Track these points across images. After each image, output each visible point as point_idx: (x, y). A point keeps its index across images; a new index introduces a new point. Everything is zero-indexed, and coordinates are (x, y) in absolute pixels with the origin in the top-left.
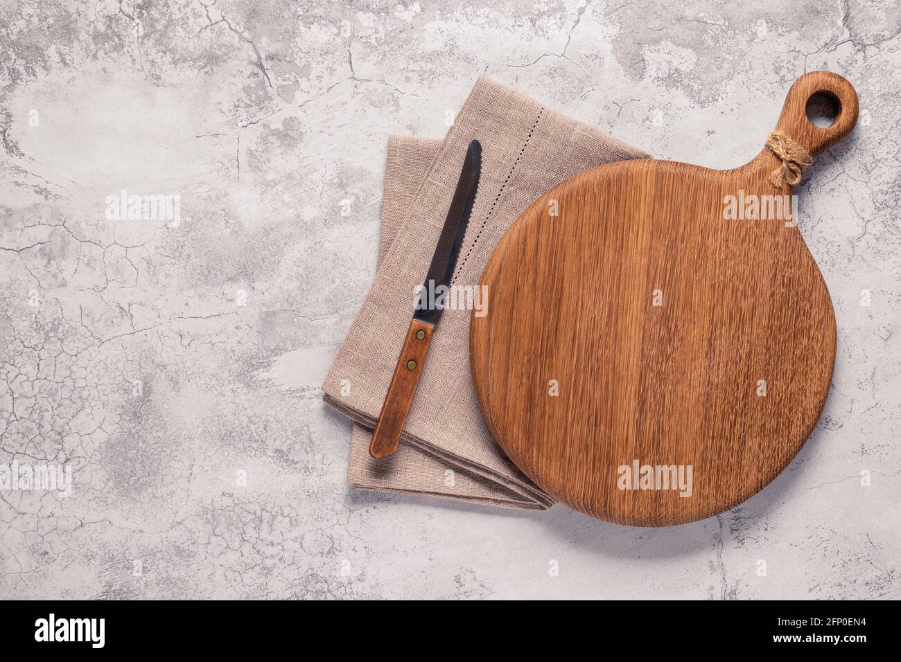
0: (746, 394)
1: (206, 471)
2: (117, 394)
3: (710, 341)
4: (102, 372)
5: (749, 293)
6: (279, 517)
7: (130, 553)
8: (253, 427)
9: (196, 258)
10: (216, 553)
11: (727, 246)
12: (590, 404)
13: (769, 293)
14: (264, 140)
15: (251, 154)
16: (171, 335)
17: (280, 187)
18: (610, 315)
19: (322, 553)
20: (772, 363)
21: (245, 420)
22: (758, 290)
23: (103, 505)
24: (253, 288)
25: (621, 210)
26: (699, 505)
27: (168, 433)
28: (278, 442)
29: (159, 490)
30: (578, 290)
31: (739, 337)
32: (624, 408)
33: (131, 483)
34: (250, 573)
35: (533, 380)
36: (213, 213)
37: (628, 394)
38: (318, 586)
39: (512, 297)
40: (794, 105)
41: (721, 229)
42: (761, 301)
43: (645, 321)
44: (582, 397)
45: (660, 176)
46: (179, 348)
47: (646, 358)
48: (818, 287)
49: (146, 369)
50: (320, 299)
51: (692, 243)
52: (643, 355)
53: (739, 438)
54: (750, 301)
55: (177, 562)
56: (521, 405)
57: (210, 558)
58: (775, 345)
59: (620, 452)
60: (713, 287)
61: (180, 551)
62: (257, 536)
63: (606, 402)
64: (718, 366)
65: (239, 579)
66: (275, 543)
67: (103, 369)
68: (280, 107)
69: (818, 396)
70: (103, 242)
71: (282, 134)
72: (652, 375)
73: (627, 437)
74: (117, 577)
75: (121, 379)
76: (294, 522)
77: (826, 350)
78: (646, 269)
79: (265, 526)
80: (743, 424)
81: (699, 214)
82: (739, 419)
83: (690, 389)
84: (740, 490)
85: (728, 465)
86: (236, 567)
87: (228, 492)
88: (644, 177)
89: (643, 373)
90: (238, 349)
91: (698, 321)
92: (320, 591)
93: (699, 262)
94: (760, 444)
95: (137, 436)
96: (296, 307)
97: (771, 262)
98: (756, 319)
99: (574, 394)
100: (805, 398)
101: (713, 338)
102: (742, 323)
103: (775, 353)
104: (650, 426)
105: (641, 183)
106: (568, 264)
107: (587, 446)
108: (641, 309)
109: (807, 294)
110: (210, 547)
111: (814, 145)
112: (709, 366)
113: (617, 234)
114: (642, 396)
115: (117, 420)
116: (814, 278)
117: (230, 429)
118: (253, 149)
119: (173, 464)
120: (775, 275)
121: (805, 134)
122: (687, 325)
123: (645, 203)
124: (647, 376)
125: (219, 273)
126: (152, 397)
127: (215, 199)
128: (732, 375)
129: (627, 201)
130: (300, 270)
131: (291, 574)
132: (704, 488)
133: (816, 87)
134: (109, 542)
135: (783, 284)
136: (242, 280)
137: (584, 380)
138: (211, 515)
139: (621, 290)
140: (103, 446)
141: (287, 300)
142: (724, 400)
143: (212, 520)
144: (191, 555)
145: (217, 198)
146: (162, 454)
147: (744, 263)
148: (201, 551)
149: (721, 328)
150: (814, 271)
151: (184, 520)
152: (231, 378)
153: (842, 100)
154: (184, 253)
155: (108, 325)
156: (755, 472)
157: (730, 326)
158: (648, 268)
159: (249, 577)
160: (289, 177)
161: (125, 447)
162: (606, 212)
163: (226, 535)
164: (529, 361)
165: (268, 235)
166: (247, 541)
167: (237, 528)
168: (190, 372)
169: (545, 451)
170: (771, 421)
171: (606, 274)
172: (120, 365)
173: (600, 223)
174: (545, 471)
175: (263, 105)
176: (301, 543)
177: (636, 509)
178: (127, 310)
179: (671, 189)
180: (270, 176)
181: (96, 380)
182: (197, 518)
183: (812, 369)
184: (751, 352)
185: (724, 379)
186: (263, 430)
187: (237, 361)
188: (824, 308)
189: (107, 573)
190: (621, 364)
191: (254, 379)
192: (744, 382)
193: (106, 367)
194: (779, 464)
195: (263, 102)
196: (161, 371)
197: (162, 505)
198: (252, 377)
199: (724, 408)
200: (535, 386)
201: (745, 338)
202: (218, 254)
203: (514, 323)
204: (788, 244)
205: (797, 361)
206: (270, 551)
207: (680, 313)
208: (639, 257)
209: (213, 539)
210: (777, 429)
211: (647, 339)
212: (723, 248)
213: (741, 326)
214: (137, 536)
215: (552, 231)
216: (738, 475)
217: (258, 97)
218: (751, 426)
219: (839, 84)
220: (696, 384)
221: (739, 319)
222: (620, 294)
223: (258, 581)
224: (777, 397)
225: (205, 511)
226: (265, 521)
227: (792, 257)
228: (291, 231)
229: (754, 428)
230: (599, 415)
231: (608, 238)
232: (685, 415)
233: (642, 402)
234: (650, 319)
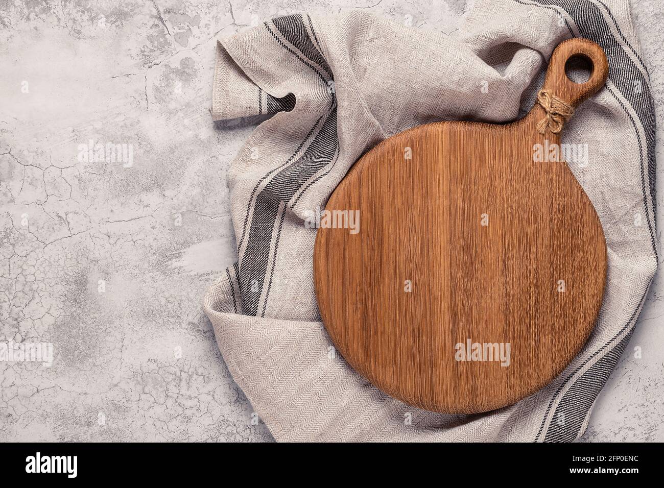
0: (537, 301)
1: (135, 343)
2: (60, 286)
3: (504, 261)
4: (47, 269)
5: (532, 220)
6: (195, 376)
7: (78, 411)
8: (170, 306)
9: (117, 174)
10: (146, 407)
11: (511, 184)
12: (413, 320)
13: (548, 219)
14: (166, 77)
15: (157, 89)
16: (101, 236)
17: (180, 114)
18: (422, 248)
19: (230, 403)
20: (556, 275)
21: (163, 301)
22: (539, 217)
23: (54, 375)
24: (164, 195)
25: (425, 164)
26: (508, 393)
27: (103, 314)
28: (190, 317)
29: (98, 360)
30: (396, 231)
31: (527, 256)
32: (441, 320)
33: (76, 356)
34: (174, 422)
35: (366, 305)
36: (129, 138)
37: (442, 310)
38: (229, 429)
39: (343, 241)
40: (555, 68)
41: (506, 172)
42: (543, 225)
43: (451, 250)
44: (406, 315)
45: (452, 134)
46: (108, 246)
47: (455, 280)
48: (587, 210)
49: (82, 264)
50: (217, 201)
51: (483, 185)
52: (451, 278)
53: (535, 337)
54: (534, 226)
55: (116, 417)
56: (358, 326)
57: (141, 412)
58: (557, 261)
59: (440, 356)
60: (503, 218)
61: (117, 408)
62: (178, 392)
63: (426, 317)
64: (513, 281)
65: (166, 426)
66: (192, 396)
67: (48, 266)
68: (178, 50)
69: (595, 298)
70: (42, 165)
71: (180, 72)
72: (460, 293)
73: (445, 343)
74: (68, 431)
75: (62, 273)
76: (206, 379)
77: (598, 260)
78: (448, 209)
79: (183, 383)
80: (537, 326)
81: (487, 162)
82: (533, 322)
83: (491, 301)
84: (539, 378)
85: (528, 359)
86: (163, 418)
87: (152, 358)
88: (440, 136)
89: (453, 292)
90: (154, 244)
91: (493, 246)
92: (231, 433)
93: (490, 200)
94: (552, 340)
95: (77, 318)
96: (199, 208)
97: (548, 194)
98: (540, 241)
99: (399, 314)
100: (585, 300)
101: (507, 259)
102: (529, 245)
103: (557, 267)
104: (462, 334)
105: (438, 141)
106: (385, 210)
107: (413, 354)
108: (447, 241)
109: (579, 217)
110: (141, 404)
111: (574, 98)
112: (506, 281)
113: (422, 183)
114: (454, 310)
115: (61, 306)
116: (584, 204)
117: (152, 308)
118: (157, 85)
119: (108, 338)
120: (552, 204)
121: (566, 89)
122: (484, 251)
123: (443, 158)
124: (457, 294)
125: (136, 185)
126: (88, 286)
127: (129, 126)
128: (525, 287)
129: (428, 157)
130: (201, 179)
131: (207, 421)
132: (510, 379)
133: (571, 52)
134: (60, 403)
135: (559, 211)
136: (155, 190)
137: (407, 301)
138: (140, 377)
139: (429, 227)
140: (51, 327)
141: (192, 203)
142: (520, 307)
143: (141, 381)
144: (126, 410)
145: (132, 125)
146: (99, 331)
147: (526, 197)
148: (135, 406)
149: (512, 251)
150: (583, 198)
151: (119, 383)
152: (151, 268)
153: (593, 60)
154: (108, 170)
155: (50, 231)
156: (549, 362)
157: (519, 247)
158: (450, 208)
159: (173, 424)
160: (188, 105)
161: (69, 327)
162: (412, 166)
163: (154, 393)
164: (361, 290)
165: (174, 152)
166: (170, 397)
167: (161, 386)
168: (117, 265)
169: (380, 360)
170: (559, 320)
171: (416, 216)
172: (61, 262)
173: (408, 175)
174: (382, 377)
175: (163, 49)
176: (213, 396)
177: (457, 401)
178: (65, 219)
179: (462, 143)
180: (173, 105)
181: (43, 275)
182: (129, 381)
183: (588, 276)
184: (538, 267)
185: (519, 291)
186: (178, 308)
187: (154, 254)
188: (593, 227)
189: (60, 428)
190: (435, 286)
191: (169, 267)
192: (535, 292)
193: (50, 265)
194: (569, 355)
195: (163, 47)
196: (95, 265)
197: (101, 372)
198: (167, 266)
199: (521, 314)
200: (368, 310)
201: (532, 256)
202: (135, 169)
203: (347, 261)
204: (560, 179)
205: (576, 271)
206: (188, 403)
207: (478, 241)
208: (441, 200)
209: (143, 396)
210: (564, 327)
211: (454, 264)
212: (508, 187)
213: (528, 248)
214: (82, 397)
215: (370, 187)
216: (537, 366)
217: (160, 43)
218: (543, 327)
219: (590, 47)
220: (497, 297)
221: (526, 243)
222: (429, 231)
223: (181, 428)
224: (563, 301)
225: (135, 374)
226: (184, 380)
227: (565, 188)
228: (192, 148)
229: (546, 328)
230: (421, 328)
231: (415, 187)
232: (489, 322)
233: (454, 315)
234: (454, 248)
